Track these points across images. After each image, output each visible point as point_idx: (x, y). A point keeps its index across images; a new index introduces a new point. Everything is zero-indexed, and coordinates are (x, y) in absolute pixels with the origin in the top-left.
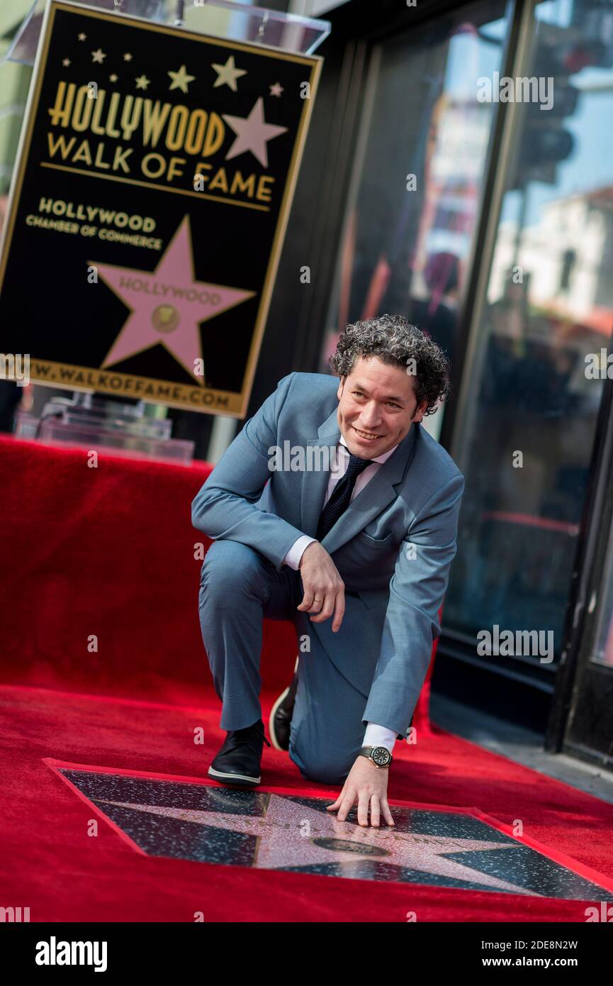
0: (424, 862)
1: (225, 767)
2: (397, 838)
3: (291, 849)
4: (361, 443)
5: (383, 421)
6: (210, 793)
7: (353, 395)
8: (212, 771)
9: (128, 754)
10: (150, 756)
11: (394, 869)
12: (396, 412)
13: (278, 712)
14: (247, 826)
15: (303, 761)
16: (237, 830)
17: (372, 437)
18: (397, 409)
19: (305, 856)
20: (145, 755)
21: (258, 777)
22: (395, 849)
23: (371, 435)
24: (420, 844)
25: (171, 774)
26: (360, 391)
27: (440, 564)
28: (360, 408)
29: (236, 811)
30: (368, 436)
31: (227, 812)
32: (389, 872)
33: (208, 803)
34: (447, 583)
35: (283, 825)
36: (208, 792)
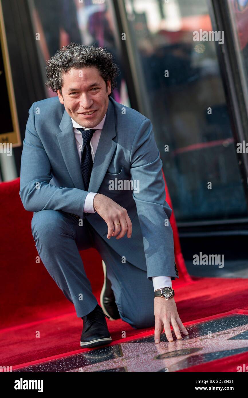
0: (222, 346)
1: (89, 338)
2: (201, 340)
3: (146, 366)
4: (87, 119)
5: (94, 101)
6: (87, 356)
7: (70, 95)
8: (82, 344)
9: (31, 353)
10: (44, 349)
11: (208, 355)
12: (97, 92)
13: (104, 300)
14: (115, 364)
15: (131, 320)
16: (111, 368)
17: (92, 112)
18: (98, 90)
19: (155, 366)
20: (41, 350)
21: (109, 337)
22: (203, 345)
23: (91, 111)
24: (215, 338)
25: (60, 354)
26: (73, 92)
27: (156, 173)
28: (77, 101)
29: (106, 360)
30: (90, 113)
31: (101, 362)
32: (206, 358)
33: (88, 361)
34: (164, 181)
35: (135, 356)
36: (85, 356)
